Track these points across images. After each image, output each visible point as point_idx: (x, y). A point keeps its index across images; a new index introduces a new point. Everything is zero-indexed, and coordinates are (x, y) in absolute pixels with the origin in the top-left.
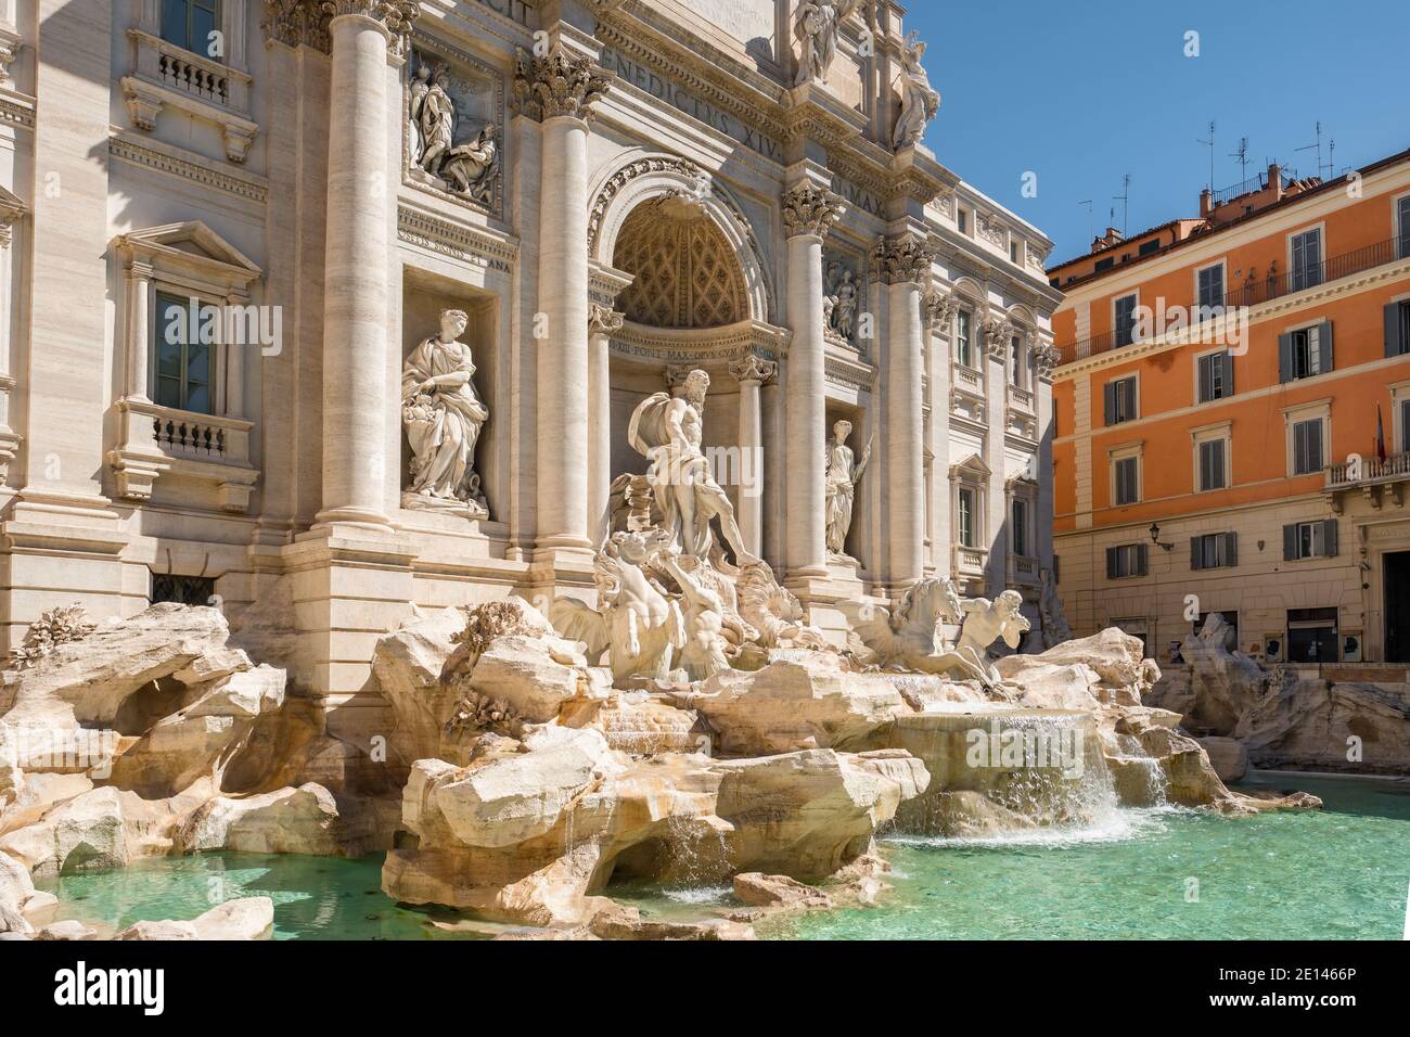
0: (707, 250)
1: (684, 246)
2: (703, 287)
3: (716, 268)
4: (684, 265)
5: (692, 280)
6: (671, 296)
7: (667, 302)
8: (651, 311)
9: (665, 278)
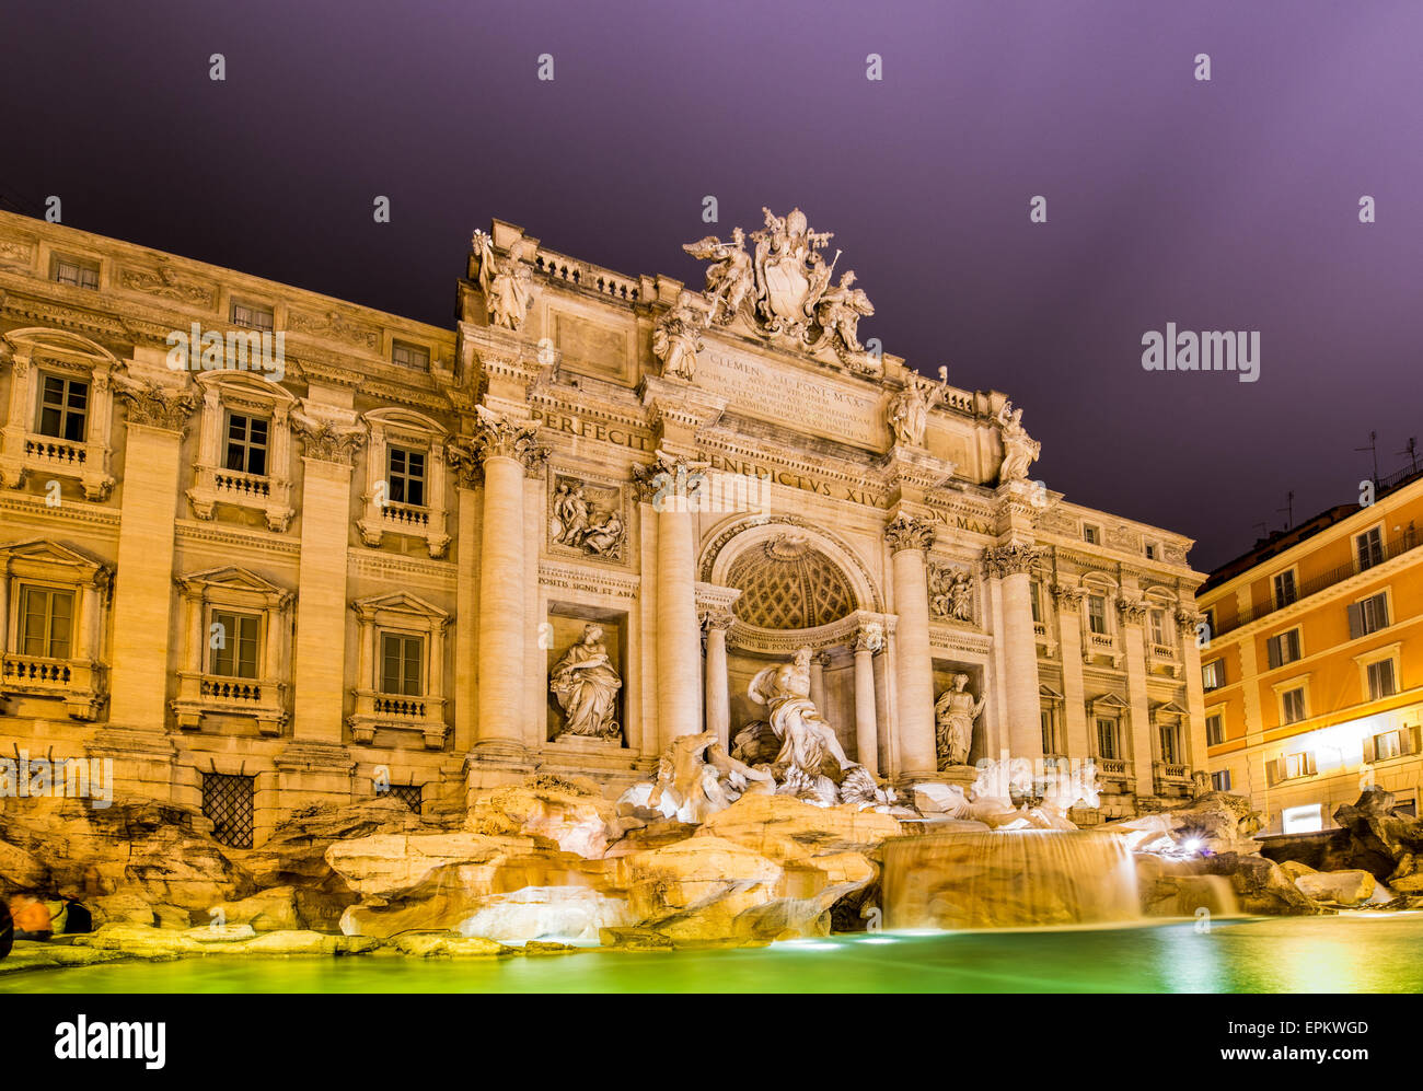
0: (822, 573)
1: (805, 574)
2: (825, 599)
3: (832, 584)
4: (807, 587)
5: (816, 596)
6: (801, 609)
7: (798, 613)
8: (786, 621)
9: (795, 599)
